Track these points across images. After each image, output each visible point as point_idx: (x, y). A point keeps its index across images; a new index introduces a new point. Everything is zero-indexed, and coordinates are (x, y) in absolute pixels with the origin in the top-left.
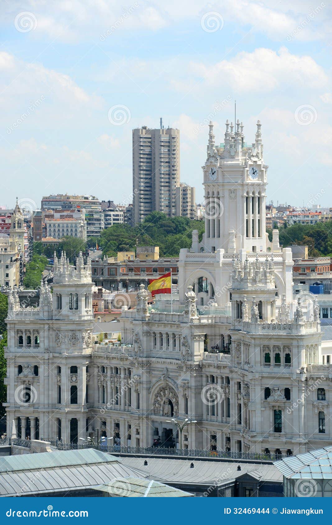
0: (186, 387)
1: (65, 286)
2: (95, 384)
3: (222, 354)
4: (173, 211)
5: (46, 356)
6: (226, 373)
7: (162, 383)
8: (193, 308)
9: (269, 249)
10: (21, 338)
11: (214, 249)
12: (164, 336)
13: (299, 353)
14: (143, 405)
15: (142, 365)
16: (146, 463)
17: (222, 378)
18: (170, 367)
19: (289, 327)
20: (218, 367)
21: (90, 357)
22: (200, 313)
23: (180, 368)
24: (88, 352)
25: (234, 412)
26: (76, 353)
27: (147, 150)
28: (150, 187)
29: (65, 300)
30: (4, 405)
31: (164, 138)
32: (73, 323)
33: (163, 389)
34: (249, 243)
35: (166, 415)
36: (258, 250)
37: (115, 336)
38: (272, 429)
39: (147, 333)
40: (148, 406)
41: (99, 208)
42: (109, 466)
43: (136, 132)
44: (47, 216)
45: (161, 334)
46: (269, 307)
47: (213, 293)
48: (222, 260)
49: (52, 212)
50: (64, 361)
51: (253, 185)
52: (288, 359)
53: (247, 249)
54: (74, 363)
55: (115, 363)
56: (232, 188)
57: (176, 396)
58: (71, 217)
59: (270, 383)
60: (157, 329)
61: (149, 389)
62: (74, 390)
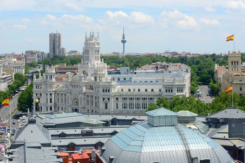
0: (81, 98)
1: (48, 73)
2: (56, 98)
3: (90, 90)
4: (60, 54)
5: (44, 91)
6: (92, 94)
7: (75, 97)
8: (83, 78)
9: (101, 63)
10: (37, 87)
11: (87, 63)
12: (75, 86)
13: (112, 89)
14: (69, 103)
15: (69, 93)
16: (88, 116)
17: (91, 96)
18: (77, 93)
19: (109, 83)
20: (90, 93)
21: (55, 91)
22: (84, 80)
23: (80, 94)
24: (54, 90)
25: (94, 104)
26: (51, 90)
27: (53, 39)
28: (54, 48)
29: (48, 77)
30: (33, 103)
31: (58, 36)
32: (50, 82)
33: (75, 99)
34: (96, 62)
35: (76, 105)
36: (98, 64)
37: (60, 86)
38: (105, 108)
39: (70, 85)
40: (71, 103)
41: (40, 54)
42: (81, 117)
43: (50, 34)
44: (27, 56)
45: (74, 85)
46: (103, 78)
47: (87, 75)
48: (90, 66)
49: (28, 55)
50: (48, 92)
51: (97, 47)
52: (109, 91)
53: (96, 64)
54: (51, 93)
55: (61, 93)
56: (92, 48)
57: (78, 100)
58: (33, 56)
59: (104, 97)
60: (73, 84)
61: (71, 99)
62: (51, 100)
